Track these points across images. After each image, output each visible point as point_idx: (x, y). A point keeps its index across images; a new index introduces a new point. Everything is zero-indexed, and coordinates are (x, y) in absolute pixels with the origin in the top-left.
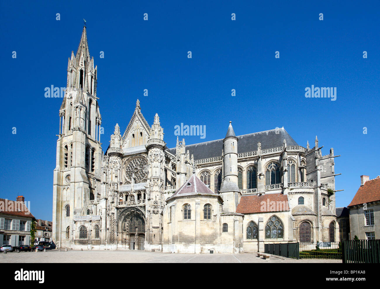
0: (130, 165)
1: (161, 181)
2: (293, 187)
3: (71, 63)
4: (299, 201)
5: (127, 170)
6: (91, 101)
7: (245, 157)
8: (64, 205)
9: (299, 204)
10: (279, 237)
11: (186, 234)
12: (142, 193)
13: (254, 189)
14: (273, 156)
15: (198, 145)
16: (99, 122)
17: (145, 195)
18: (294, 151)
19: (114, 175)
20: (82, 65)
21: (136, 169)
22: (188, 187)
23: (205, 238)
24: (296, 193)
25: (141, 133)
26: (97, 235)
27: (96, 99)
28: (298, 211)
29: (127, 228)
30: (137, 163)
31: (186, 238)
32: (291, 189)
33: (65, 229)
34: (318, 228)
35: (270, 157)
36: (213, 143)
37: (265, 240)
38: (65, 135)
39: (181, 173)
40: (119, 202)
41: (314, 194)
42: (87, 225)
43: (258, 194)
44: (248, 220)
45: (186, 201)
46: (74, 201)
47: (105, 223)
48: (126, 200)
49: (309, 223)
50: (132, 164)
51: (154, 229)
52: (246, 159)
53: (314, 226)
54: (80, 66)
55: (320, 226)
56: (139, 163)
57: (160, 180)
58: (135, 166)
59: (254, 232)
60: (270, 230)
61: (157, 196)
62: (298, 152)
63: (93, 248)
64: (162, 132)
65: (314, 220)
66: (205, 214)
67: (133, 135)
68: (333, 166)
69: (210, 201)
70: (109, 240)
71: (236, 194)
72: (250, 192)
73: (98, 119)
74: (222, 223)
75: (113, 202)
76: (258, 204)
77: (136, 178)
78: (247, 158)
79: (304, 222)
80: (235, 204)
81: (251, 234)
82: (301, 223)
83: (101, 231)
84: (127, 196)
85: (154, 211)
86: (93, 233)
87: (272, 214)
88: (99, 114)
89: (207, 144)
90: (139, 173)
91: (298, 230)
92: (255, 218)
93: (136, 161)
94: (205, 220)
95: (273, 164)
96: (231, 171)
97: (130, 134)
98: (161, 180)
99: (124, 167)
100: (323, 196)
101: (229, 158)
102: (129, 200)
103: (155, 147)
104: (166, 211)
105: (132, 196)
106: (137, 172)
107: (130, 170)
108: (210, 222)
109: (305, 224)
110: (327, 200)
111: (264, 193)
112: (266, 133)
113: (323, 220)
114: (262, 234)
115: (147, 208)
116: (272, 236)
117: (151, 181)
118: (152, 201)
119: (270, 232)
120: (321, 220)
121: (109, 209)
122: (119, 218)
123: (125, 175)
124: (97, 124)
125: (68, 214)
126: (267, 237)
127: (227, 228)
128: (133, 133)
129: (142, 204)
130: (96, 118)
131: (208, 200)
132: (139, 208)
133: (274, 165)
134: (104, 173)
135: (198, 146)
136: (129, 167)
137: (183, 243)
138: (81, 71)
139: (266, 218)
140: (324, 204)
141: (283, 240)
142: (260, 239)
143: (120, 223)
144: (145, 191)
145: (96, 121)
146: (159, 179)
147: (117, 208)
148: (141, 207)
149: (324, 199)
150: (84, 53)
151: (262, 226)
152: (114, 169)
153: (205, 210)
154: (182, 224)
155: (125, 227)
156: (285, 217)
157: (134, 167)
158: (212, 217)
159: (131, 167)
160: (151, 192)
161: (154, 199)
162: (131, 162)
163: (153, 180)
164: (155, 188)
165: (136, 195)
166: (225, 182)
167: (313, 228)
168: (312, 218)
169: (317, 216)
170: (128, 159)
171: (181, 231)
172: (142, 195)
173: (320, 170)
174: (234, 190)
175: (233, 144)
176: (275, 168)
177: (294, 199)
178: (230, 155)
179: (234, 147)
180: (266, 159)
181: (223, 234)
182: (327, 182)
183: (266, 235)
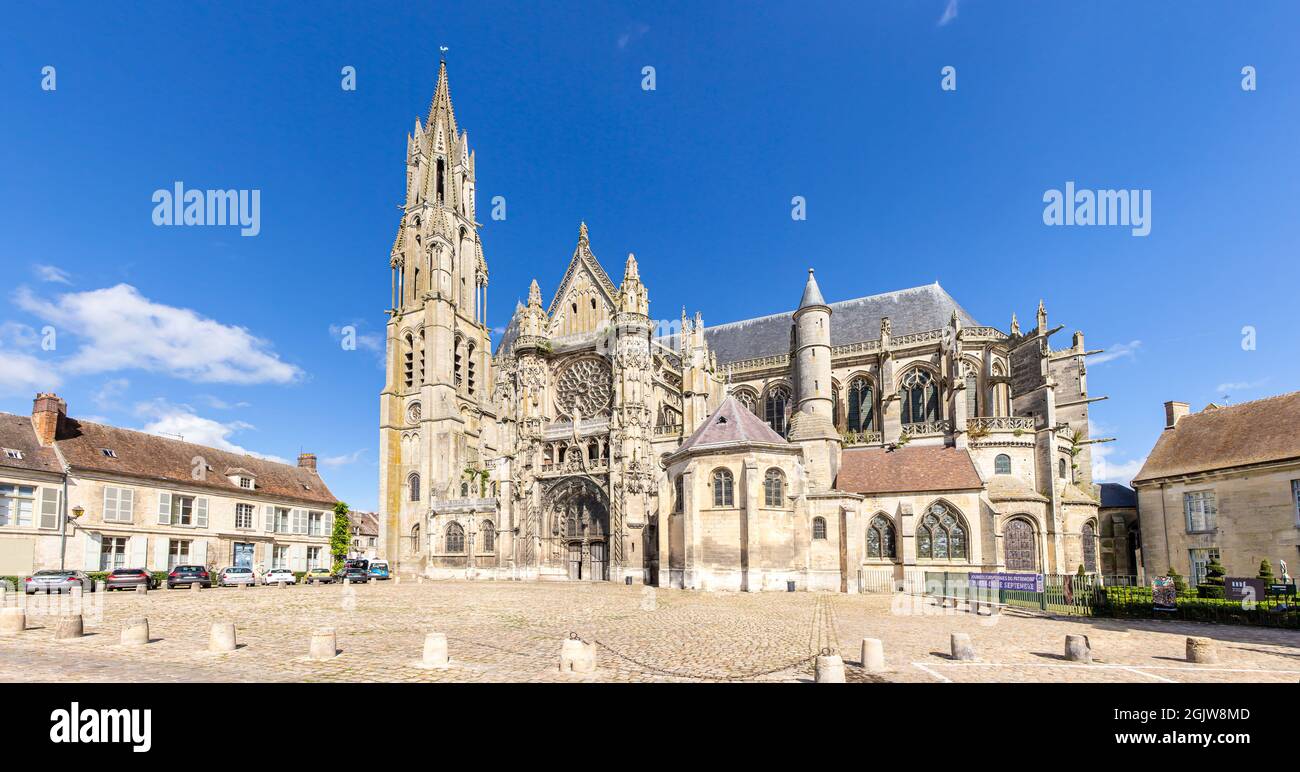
0: (567, 377)
1: (646, 414)
2: (981, 430)
3: (414, 145)
4: (997, 465)
5: (561, 388)
6: (463, 230)
7: (844, 356)
8: (406, 473)
9: (997, 472)
10: (958, 556)
11: (720, 543)
12: (601, 443)
13: (874, 434)
14: (919, 354)
16: (483, 279)
17: (606, 446)
18: (975, 340)
19: (530, 401)
20: (440, 148)
21: (584, 386)
22: (721, 428)
23: (770, 552)
24: (989, 445)
25: (593, 302)
26: (489, 544)
27: (475, 228)
28: (1002, 491)
29: (560, 526)
30: (585, 371)
31: (720, 553)
32: (977, 435)
33: (407, 530)
34: (1052, 533)
36: (759, 323)
38: (406, 312)
39: (695, 394)
40: (544, 466)
41: (1037, 447)
42: (462, 520)
43: (887, 447)
44: (870, 510)
45: (719, 461)
46: (431, 465)
47: (507, 515)
48: (561, 459)
49: (1028, 523)
50: (573, 375)
51: (630, 530)
52: (845, 359)
53: (1043, 528)
54: (437, 150)
55: (1057, 530)
56: (589, 371)
57: (643, 411)
58: (580, 380)
59: (887, 540)
60: (931, 538)
61: (637, 449)
62: (984, 342)
63: (478, 575)
64: (644, 298)
65: (1041, 514)
66: (768, 493)
67: (575, 307)
68: (1083, 379)
69: (779, 461)
70: (518, 556)
71: (832, 445)
72: (866, 440)
74: (812, 517)
75: (528, 467)
76: (890, 471)
77: (584, 406)
78: (849, 359)
79: (1017, 519)
80: (830, 469)
81: (880, 546)
82: (1008, 520)
83: (498, 535)
84: (562, 452)
85: (630, 487)
86: (479, 540)
87: (935, 497)
88: (483, 262)
90: (591, 396)
92: (889, 505)
93: (582, 367)
94: (768, 507)
95: (917, 373)
96: (817, 388)
97: (565, 304)
99: (553, 380)
100: (1060, 455)
101: (811, 356)
102: (567, 460)
105: (576, 450)
106: (587, 392)
107: (567, 387)
108: (781, 513)
109: (1022, 526)
110: (1068, 464)
111: (903, 444)
113: (1066, 514)
114: (910, 546)
115: (615, 478)
116: (936, 552)
117: (621, 414)
118: (627, 461)
119: (931, 541)
120: (1060, 514)
121: (519, 482)
122: (544, 505)
123: (556, 400)
124: (479, 285)
125: (415, 496)
126: (924, 553)
127: (825, 530)
128: (574, 300)
129: (601, 469)
130: (477, 271)
131: (774, 460)
132: (593, 479)
133: (921, 374)
134: (505, 396)
135: (719, 332)
136: (565, 382)
137: (715, 565)
138: (440, 164)
139: (919, 505)
140: (1063, 474)
141: (966, 563)
143: (546, 515)
144: (607, 437)
145: (476, 277)
146: (640, 408)
147: (539, 480)
148: (597, 476)
149: (1062, 462)
150: (443, 120)
151: (909, 526)
152: (530, 386)
153: (768, 483)
154: (711, 517)
155: (556, 525)
156: (969, 506)
157: (577, 381)
158: (787, 501)
159: (571, 381)
160: (624, 439)
161: (631, 458)
162: (570, 371)
163: (626, 411)
164: (633, 431)
165: (584, 447)
166: (801, 417)
167: (1039, 534)
168: (1039, 510)
169: (1049, 505)
170: (563, 363)
171: (707, 535)
172: (599, 447)
173: (1054, 387)
174: (828, 434)
175: (819, 322)
176: (924, 382)
177: (984, 459)
178: (814, 350)
179: (823, 331)
180: (898, 360)
181: (813, 543)
182: (1067, 417)
183: (920, 549)
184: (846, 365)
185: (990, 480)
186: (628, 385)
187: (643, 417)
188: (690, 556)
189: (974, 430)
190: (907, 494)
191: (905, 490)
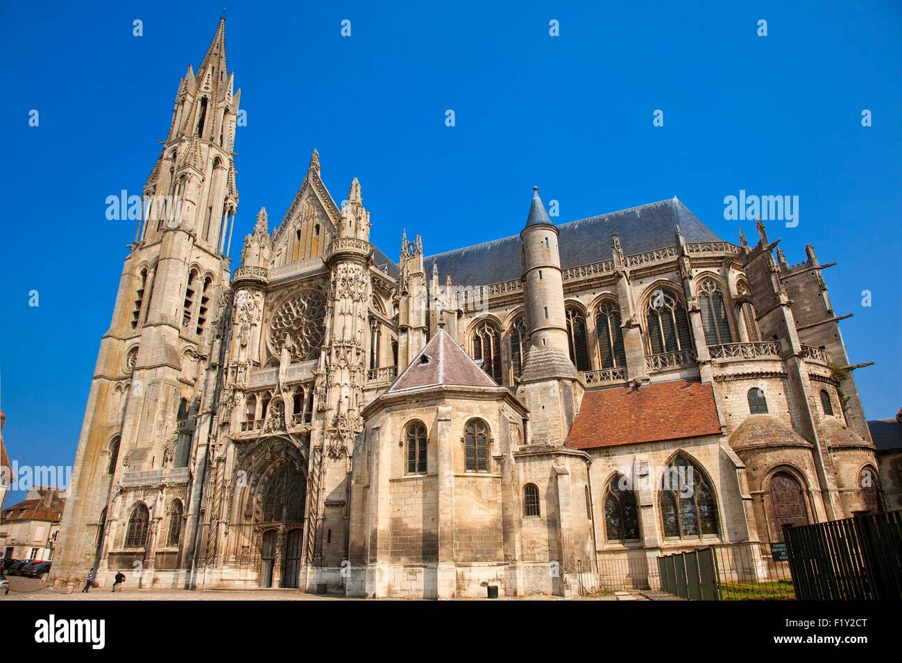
0: (284, 312)
1: (358, 354)
2: (726, 359)
4: (751, 403)
5: (276, 326)
6: (217, 161)
7: (587, 277)
9: (752, 412)
10: (706, 531)
12: (306, 391)
13: (616, 369)
14: (662, 272)
15: (467, 252)
16: (232, 207)
17: (311, 397)
19: (239, 343)
20: (207, 88)
21: (298, 321)
22: (423, 369)
23: (470, 538)
24: (738, 377)
25: (318, 227)
26: (175, 534)
27: (231, 157)
28: (755, 437)
29: (256, 507)
30: (302, 305)
31: (412, 541)
32: (723, 365)
33: (95, 516)
34: (824, 492)
35: (651, 275)
36: (506, 243)
37: (666, 543)
38: (147, 244)
39: (411, 328)
40: (243, 424)
41: (790, 377)
42: (149, 500)
43: (630, 385)
44: (604, 470)
45: (413, 411)
47: (199, 492)
48: (263, 415)
49: (793, 478)
50: (290, 310)
51: (328, 511)
52: (588, 281)
53: (814, 486)
55: (830, 485)
56: (306, 305)
57: (354, 351)
58: (295, 315)
59: (627, 513)
60: (675, 505)
61: (343, 400)
62: (722, 258)
64: (364, 223)
65: (807, 465)
67: (299, 232)
69: (482, 411)
71: (566, 386)
72: (608, 378)
73: (229, 201)
74: (522, 483)
75: (225, 425)
76: (629, 417)
77: (296, 346)
78: (592, 280)
79: (779, 473)
80: (565, 418)
82: (770, 476)
83: (185, 520)
84: (265, 404)
86: (164, 528)
88: (234, 189)
89: (489, 248)
90: (304, 334)
91: (767, 503)
92: (624, 464)
93: (299, 300)
94: (469, 473)
95: (662, 295)
96: (547, 317)
97: (290, 230)
98: (357, 349)
99: (267, 317)
100: (819, 385)
101: (537, 280)
102: (269, 415)
103: (345, 259)
104: (362, 446)
105: (280, 402)
106: (300, 329)
107: (282, 325)
108: (485, 480)
109: (786, 482)
110: (835, 398)
111: (648, 380)
112: (635, 213)
113: (837, 462)
114: (651, 521)
115: (315, 439)
116: (682, 528)
117: (329, 355)
118: (331, 415)
119: (676, 512)
120: (830, 464)
121: (213, 446)
123: (269, 341)
124: (227, 213)
125: (112, 467)
126: (671, 530)
127: (538, 502)
128: (299, 226)
129: (302, 427)
130: (227, 199)
131: (476, 408)
132: (293, 439)
134: (217, 336)
136: (280, 319)
137: (403, 559)
138: (205, 102)
139: (655, 461)
140: (828, 411)
141: (718, 541)
142: (646, 538)
143: (239, 491)
144: (313, 384)
145: (225, 205)
146: (351, 347)
147: (237, 442)
148: (298, 435)
149: (824, 393)
151: (648, 493)
152: (241, 324)
153: (468, 440)
154: (402, 489)
155: (250, 505)
157: (292, 316)
158: (491, 462)
159: (287, 318)
160: (328, 387)
161: (335, 412)
162: (287, 305)
163: (334, 351)
164: (341, 377)
165: (288, 398)
166: (534, 350)
167: (809, 493)
168: (801, 459)
169: (814, 450)
170: (281, 297)
171: (397, 515)
172: (304, 397)
173: (789, 305)
174: (560, 372)
175: (545, 241)
176: (671, 305)
177: (735, 396)
178: (540, 272)
179: (548, 251)
180: (641, 280)
181: (525, 522)
182: (822, 338)
183: (665, 524)
184: (590, 287)
185: (745, 422)
186: (339, 320)
187: (354, 357)
188: (374, 547)
189: (719, 360)
190: (642, 446)
191: (639, 441)
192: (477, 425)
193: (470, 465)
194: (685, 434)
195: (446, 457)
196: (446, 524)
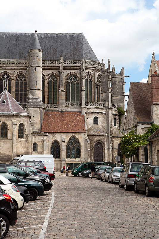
2: (90, 107)
4: (94, 121)
7: (47, 65)
9: (94, 124)
10: (77, 157)
13: (56, 105)
14: (73, 69)
22: (3, 105)
24: (92, 113)
28: (93, 132)
32: (89, 109)
34: (109, 148)
35: (70, 69)
37: (67, 159)
41: (106, 114)
43: (60, 111)
44: (53, 139)
45: (3, 120)
49: (101, 144)
53: (106, 147)
55: (110, 147)
59: (57, 151)
60: (70, 150)
62: (95, 68)
65: (106, 141)
66: (19, 133)
69: (23, 121)
71: (41, 110)
74: (33, 142)
76: (60, 123)
78: (49, 67)
79: (99, 142)
80: (40, 121)
81: (55, 153)
82: (95, 143)
87: (72, 135)
91: (93, 150)
92: (58, 137)
94: (19, 139)
95: (73, 77)
96: (36, 85)
100: (114, 117)
101: (35, 71)
108: (23, 141)
110: (118, 121)
111: (65, 110)
112: (67, 36)
113: (114, 140)
114: (63, 154)
116: (71, 156)
119: (70, 152)
120: (112, 141)
126: (68, 156)
127: (37, 148)
139: (67, 137)
140: (115, 125)
141: (80, 160)
142: (61, 158)
149: (115, 119)
151: (63, 146)
153: (19, 130)
156: (82, 138)
158: (25, 136)
166: (31, 96)
167: (105, 148)
168: (105, 139)
169: (108, 137)
173: (111, 92)
174: (40, 105)
175: (38, 56)
176: (75, 81)
177: (90, 118)
178: (36, 68)
179: (39, 60)
180: (67, 70)
181: (33, 153)
182: (119, 101)
183: (67, 155)
184: (48, 69)
185: (91, 127)
189: (87, 107)
190: (64, 133)
191: (63, 132)
192: (21, 125)
193: (19, 137)
194: (76, 131)
195: (15, 135)
196: (14, 153)
